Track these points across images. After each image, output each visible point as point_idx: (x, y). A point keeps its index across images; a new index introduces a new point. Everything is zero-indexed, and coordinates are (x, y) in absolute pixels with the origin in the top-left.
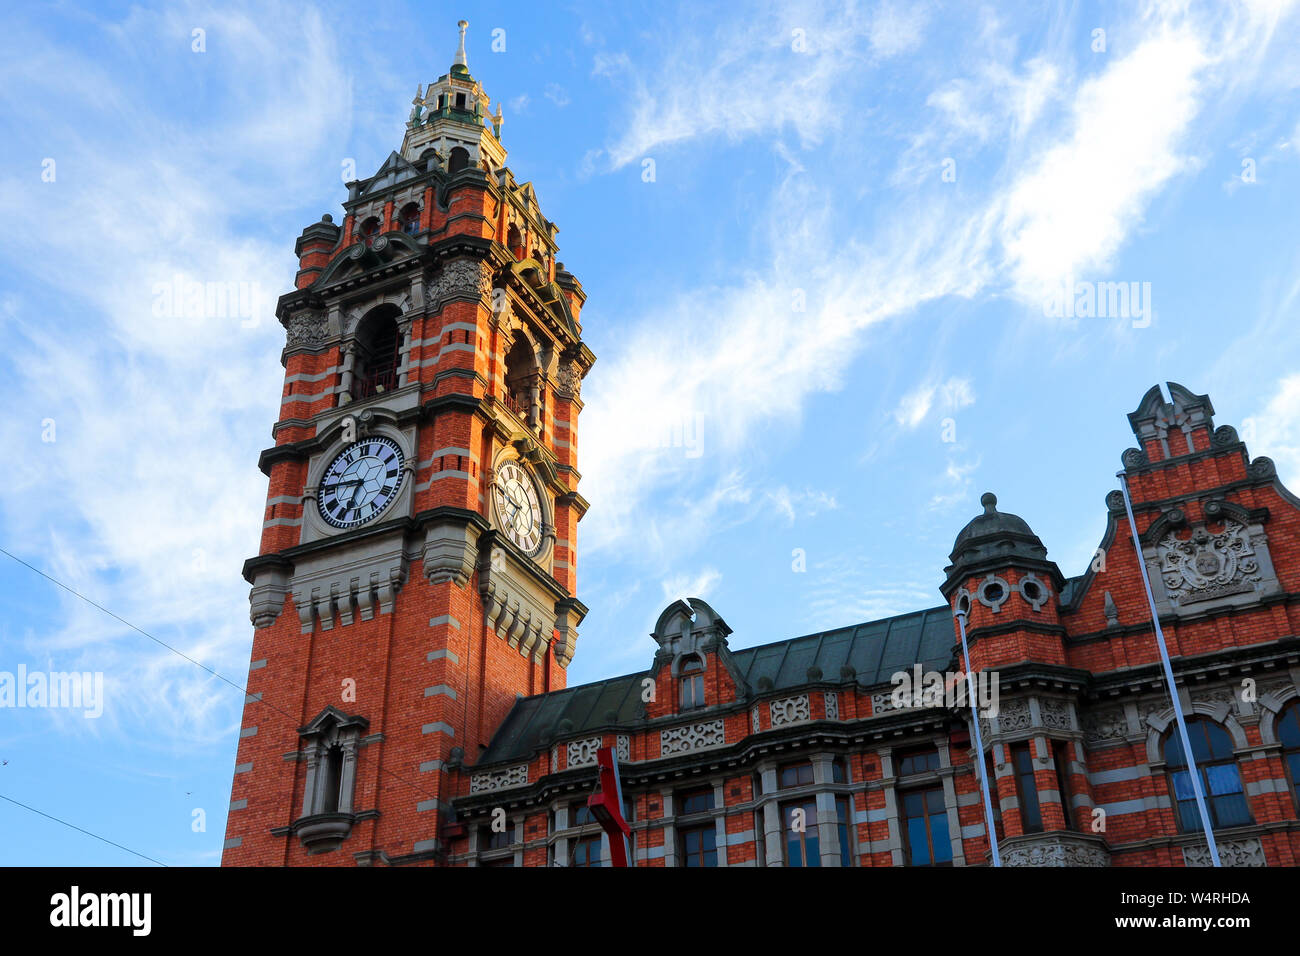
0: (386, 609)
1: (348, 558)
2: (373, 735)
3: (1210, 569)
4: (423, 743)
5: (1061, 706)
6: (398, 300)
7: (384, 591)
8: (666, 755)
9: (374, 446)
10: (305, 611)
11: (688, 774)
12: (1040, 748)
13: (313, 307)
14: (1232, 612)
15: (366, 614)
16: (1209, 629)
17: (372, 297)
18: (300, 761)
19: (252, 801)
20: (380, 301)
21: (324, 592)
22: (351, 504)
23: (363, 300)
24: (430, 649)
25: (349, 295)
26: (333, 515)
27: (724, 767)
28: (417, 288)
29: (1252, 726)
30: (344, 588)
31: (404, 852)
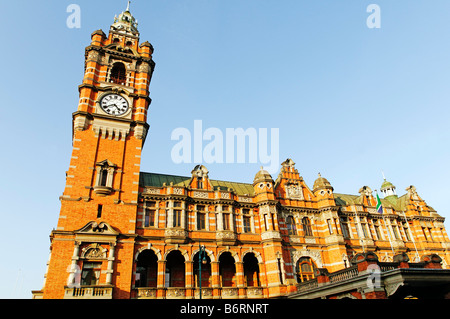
0: (123, 140)
1: (112, 123)
2: (119, 171)
3: (294, 192)
4: (134, 177)
5: (274, 206)
6: (126, 64)
7: (124, 136)
8: (194, 197)
9: (119, 98)
10: (98, 132)
11: (202, 202)
12: (269, 215)
15: (116, 139)
18: (94, 170)
20: (120, 61)
24: (136, 154)
25: (114, 55)
26: (106, 110)
27: (210, 203)
28: (134, 64)
29: (299, 219)
30: (112, 130)
31: (128, 202)
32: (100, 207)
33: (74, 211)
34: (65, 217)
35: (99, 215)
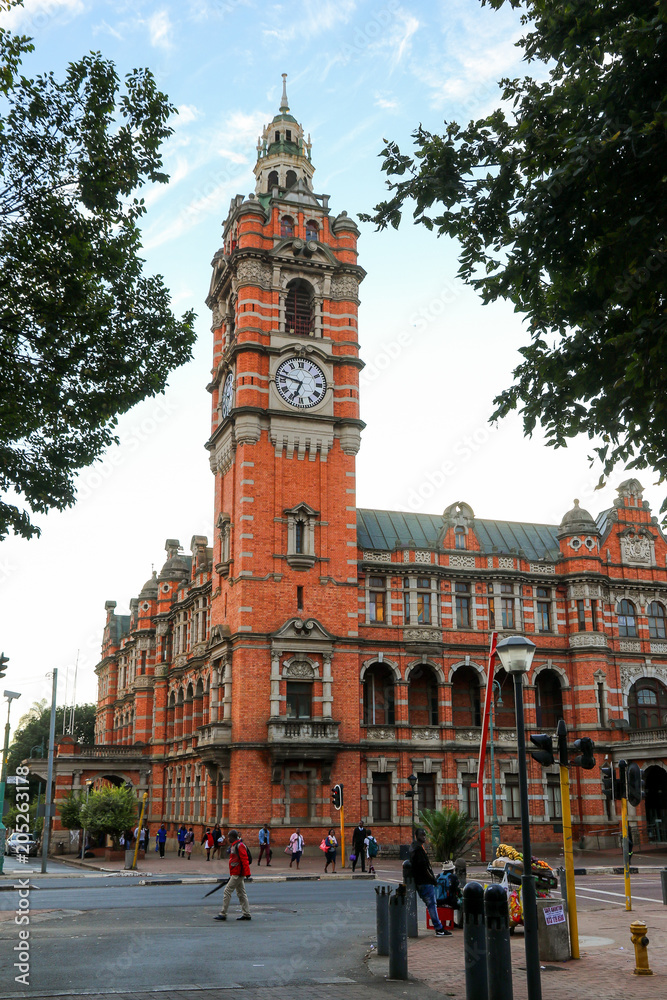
0: (323, 459)
1: (302, 425)
2: (323, 522)
3: (638, 551)
4: (348, 532)
5: (597, 586)
6: (314, 281)
7: (325, 451)
8: (451, 567)
9: (307, 365)
10: (280, 446)
11: (465, 577)
12: (588, 603)
13: (264, 261)
14: (642, 568)
15: (313, 457)
16: (635, 571)
17: (297, 271)
18: (283, 523)
19: (257, 536)
20: (301, 276)
21: (292, 438)
22: (297, 393)
23: (291, 271)
24: (347, 487)
25: (287, 265)
26: (287, 395)
27: (479, 578)
28: (328, 281)
29: (643, 607)
30: (303, 441)
31: (342, 580)
32: (300, 589)
33: (262, 599)
34: (249, 609)
35: (300, 605)
